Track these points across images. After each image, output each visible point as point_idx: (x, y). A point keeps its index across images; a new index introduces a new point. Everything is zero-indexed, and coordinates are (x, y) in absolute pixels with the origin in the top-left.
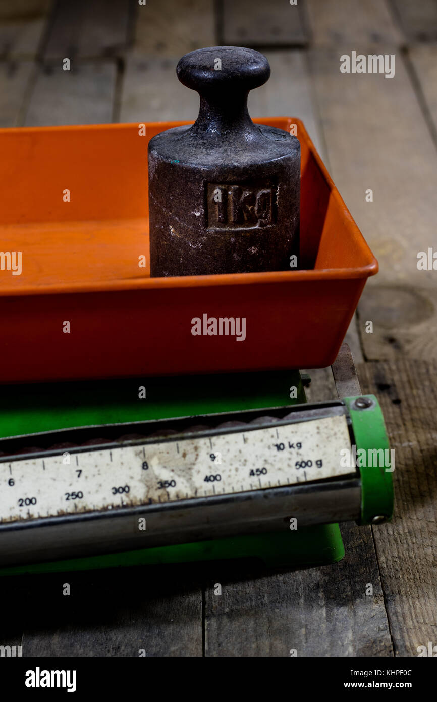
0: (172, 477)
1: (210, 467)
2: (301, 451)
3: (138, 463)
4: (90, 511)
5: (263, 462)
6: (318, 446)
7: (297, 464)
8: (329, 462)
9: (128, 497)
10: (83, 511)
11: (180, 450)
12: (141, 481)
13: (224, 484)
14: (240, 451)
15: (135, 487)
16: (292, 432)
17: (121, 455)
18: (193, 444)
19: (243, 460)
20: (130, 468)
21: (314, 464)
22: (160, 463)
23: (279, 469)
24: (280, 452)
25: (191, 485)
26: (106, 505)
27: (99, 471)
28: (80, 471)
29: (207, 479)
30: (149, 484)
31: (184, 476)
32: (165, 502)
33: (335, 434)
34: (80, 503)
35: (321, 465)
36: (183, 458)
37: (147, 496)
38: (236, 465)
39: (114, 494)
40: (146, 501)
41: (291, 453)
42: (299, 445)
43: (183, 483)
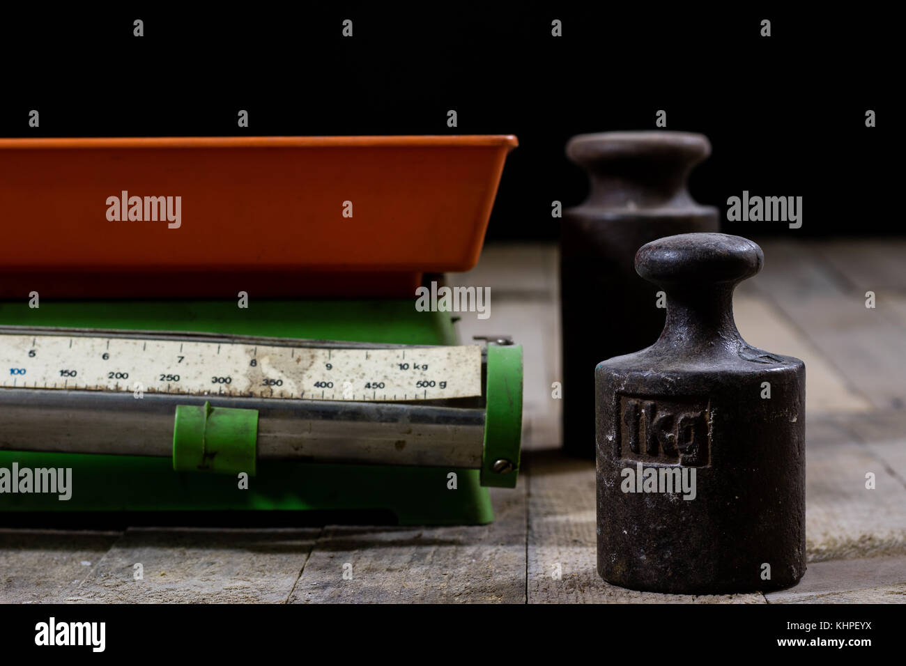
0: (280, 377)
1: (324, 375)
2: (426, 372)
3: (249, 359)
4: (183, 394)
5: (383, 378)
6: (445, 369)
7: (418, 383)
8: (453, 385)
9: (228, 387)
10: (176, 392)
11: (294, 356)
12: (245, 375)
13: (335, 391)
14: (360, 366)
15: (238, 380)
16: (421, 355)
17: (230, 350)
18: (310, 352)
19: (360, 374)
20: (237, 363)
21: (437, 385)
22: (270, 363)
23: (399, 386)
24: (403, 370)
25: (299, 387)
26: (202, 391)
27: (203, 360)
28: (183, 358)
29: (318, 385)
30: (253, 379)
31: (293, 378)
32: (266, 398)
33: (466, 361)
34: (174, 385)
35: (445, 386)
36: (296, 363)
37: (248, 390)
38: (354, 376)
39: (213, 382)
40: (247, 393)
41: (414, 373)
42: (426, 367)
43: (290, 384)
